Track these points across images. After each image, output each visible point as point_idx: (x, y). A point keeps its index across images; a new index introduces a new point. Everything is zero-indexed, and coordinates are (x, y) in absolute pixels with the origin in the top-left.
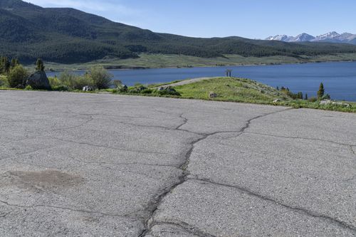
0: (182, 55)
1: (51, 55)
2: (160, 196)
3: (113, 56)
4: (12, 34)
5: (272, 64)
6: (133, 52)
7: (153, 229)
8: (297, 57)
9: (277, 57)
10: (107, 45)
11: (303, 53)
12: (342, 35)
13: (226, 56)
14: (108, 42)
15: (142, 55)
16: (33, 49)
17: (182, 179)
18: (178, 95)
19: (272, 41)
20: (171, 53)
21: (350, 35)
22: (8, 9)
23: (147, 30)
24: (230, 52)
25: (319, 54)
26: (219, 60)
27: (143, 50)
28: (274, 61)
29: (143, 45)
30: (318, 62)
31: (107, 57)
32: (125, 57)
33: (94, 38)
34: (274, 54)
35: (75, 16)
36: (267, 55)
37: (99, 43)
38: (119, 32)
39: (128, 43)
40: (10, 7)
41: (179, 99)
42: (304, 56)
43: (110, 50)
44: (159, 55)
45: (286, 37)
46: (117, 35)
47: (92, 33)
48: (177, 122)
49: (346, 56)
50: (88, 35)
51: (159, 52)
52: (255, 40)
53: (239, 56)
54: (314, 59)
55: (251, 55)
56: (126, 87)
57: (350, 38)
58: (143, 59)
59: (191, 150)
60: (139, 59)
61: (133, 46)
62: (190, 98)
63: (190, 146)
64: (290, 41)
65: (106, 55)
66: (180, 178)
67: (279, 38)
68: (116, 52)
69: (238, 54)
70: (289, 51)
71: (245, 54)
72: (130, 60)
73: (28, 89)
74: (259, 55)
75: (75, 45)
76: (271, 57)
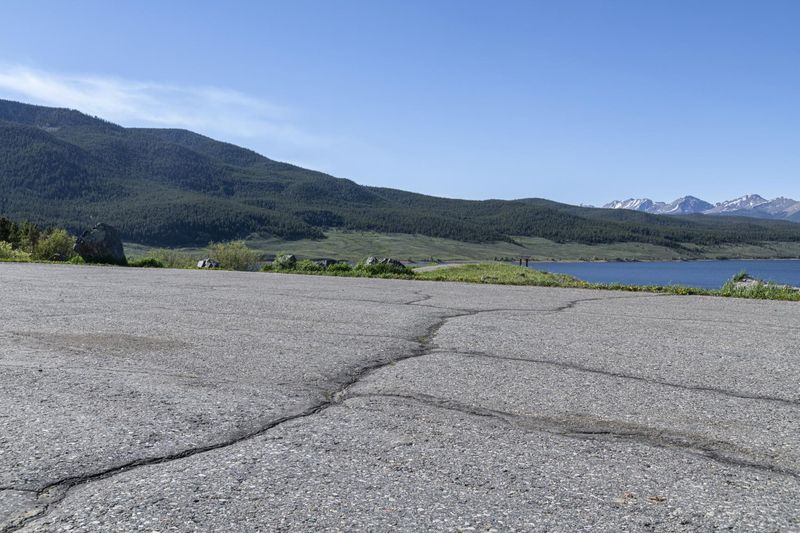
0: (420, 236)
1: (132, 228)
2: (366, 369)
3: (267, 234)
4: (52, 181)
5: (619, 260)
6: (313, 226)
7: (348, 402)
8: (675, 247)
9: (632, 245)
10: (257, 210)
11: (688, 238)
12: (772, 203)
13: (518, 240)
14: (259, 204)
15: (333, 234)
16: (96, 215)
17: (419, 352)
18: (410, 274)
19: (620, 210)
20: (396, 231)
21: (792, 202)
22: (49, 129)
23: (346, 181)
24: (527, 231)
25: (724, 241)
26: (503, 249)
27: (335, 222)
28: (624, 255)
29: (335, 211)
30: (724, 259)
31: (256, 234)
32: (294, 235)
33: (229, 193)
34: (623, 240)
35: (191, 148)
36: (609, 240)
37: (238, 205)
38: (284, 182)
39: (303, 207)
40: (52, 125)
41: (413, 281)
42: (692, 246)
43: (261, 220)
44: (370, 235)
45: (649, 202)
46: (279, 187)
47: (225, 183)
48: (411, 297)
49: (784, 247)
50: (216, 188)
51: (370, 227)
52: (581, 208)
53: (546, 241)
54: (713, 252)
55: (572, 239)
56: (294, 259)
57: (790, 210)
58: (335, 242)
59: (442, 324)
60: (326, 241)
61: (314, 213)
62: (438, 279)
63: (437, 320)
64: (659, 212)
65: (254, 230)
66: (413, 351)
67: (635, 205)
68: (276, 224)
69: (544, 236)
70: (657, 234)
71: (559, 239)
72: (304, 242)
73: (77, 262)
74: (592, 241)
75: (187, 207)
76: (617, 245)
